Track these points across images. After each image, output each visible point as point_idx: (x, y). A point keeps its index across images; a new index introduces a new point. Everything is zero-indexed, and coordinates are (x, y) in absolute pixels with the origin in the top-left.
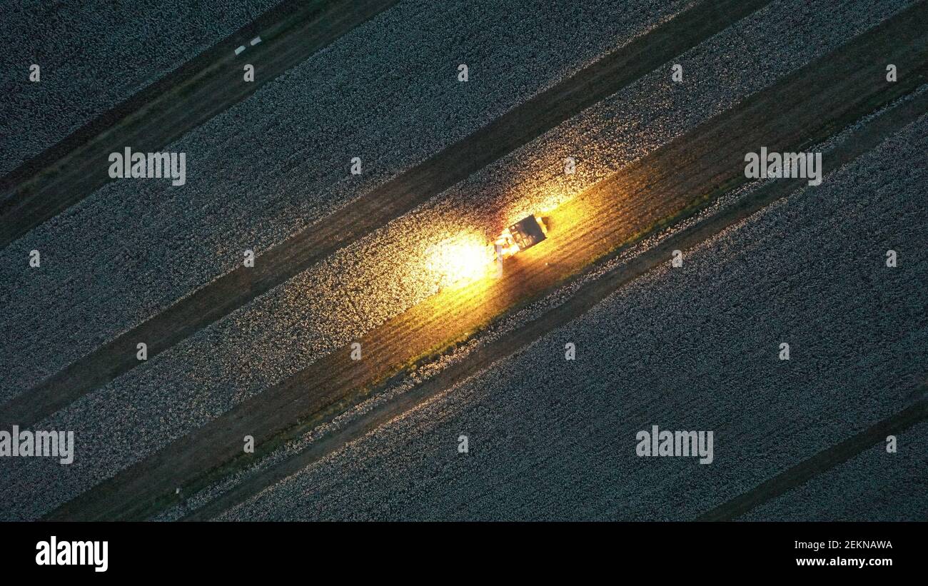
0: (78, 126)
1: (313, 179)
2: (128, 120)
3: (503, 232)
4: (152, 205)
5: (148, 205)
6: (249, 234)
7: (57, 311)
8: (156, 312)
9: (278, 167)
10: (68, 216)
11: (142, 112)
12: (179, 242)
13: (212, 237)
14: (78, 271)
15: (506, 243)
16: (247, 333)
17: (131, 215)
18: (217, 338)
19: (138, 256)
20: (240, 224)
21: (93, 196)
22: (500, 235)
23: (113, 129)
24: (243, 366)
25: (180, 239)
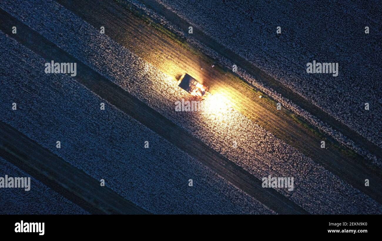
0: (66, 200)
1: (33, 76)
2: (51, 178)
3: (194, 95)
4: (84, 147)
5: (85, 149)
6: (74, 93)
7: (157, 167)
8: (133, 119)
9: (36, 95)
10: (110, 184)
11: (45, 173)
12: (94, 124)
13: (84, 110)
14: (133, 167)
15: (198, 91)
16: (120, 71)
17: (94, 155)
18: (130, 84)
19: (111, 141)
20: (71, 100)
21: (94, 177)
22: (196, 96)
23: (59, 183)
24: (136, 64)
25: (93, 125)
